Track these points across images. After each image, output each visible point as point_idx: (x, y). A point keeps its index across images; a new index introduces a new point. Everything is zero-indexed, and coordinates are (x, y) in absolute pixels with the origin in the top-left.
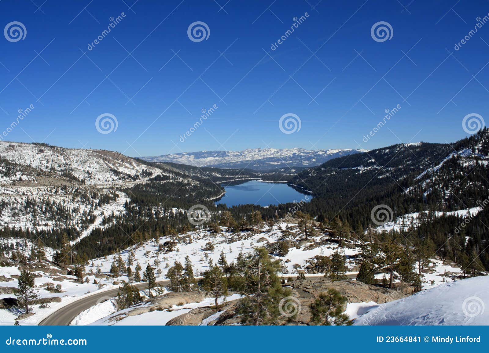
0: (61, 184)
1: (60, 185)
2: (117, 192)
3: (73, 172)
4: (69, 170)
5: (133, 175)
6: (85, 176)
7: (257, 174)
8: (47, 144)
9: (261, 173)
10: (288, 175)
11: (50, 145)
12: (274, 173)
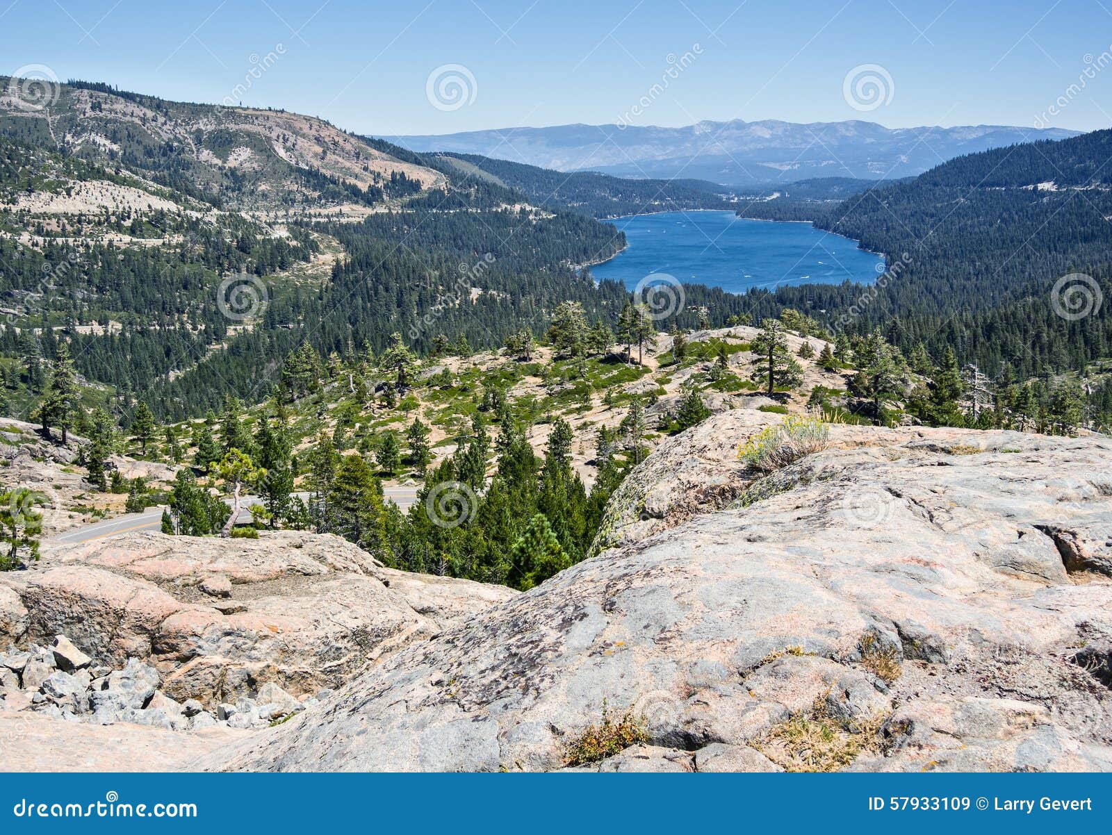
0: (149, 206)
1: (146, 209)
2: (315, 236)
3: (188, 174)
4: (179, 164)
5: (363, 187)
6: (225, 184)
7: (724, 198)
8: (113, 87)
9: (737, 196)
10: (820, 202)
11: (120, 90)
12: (776, 195)
